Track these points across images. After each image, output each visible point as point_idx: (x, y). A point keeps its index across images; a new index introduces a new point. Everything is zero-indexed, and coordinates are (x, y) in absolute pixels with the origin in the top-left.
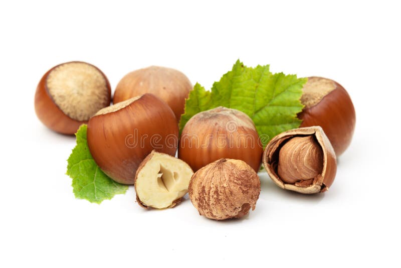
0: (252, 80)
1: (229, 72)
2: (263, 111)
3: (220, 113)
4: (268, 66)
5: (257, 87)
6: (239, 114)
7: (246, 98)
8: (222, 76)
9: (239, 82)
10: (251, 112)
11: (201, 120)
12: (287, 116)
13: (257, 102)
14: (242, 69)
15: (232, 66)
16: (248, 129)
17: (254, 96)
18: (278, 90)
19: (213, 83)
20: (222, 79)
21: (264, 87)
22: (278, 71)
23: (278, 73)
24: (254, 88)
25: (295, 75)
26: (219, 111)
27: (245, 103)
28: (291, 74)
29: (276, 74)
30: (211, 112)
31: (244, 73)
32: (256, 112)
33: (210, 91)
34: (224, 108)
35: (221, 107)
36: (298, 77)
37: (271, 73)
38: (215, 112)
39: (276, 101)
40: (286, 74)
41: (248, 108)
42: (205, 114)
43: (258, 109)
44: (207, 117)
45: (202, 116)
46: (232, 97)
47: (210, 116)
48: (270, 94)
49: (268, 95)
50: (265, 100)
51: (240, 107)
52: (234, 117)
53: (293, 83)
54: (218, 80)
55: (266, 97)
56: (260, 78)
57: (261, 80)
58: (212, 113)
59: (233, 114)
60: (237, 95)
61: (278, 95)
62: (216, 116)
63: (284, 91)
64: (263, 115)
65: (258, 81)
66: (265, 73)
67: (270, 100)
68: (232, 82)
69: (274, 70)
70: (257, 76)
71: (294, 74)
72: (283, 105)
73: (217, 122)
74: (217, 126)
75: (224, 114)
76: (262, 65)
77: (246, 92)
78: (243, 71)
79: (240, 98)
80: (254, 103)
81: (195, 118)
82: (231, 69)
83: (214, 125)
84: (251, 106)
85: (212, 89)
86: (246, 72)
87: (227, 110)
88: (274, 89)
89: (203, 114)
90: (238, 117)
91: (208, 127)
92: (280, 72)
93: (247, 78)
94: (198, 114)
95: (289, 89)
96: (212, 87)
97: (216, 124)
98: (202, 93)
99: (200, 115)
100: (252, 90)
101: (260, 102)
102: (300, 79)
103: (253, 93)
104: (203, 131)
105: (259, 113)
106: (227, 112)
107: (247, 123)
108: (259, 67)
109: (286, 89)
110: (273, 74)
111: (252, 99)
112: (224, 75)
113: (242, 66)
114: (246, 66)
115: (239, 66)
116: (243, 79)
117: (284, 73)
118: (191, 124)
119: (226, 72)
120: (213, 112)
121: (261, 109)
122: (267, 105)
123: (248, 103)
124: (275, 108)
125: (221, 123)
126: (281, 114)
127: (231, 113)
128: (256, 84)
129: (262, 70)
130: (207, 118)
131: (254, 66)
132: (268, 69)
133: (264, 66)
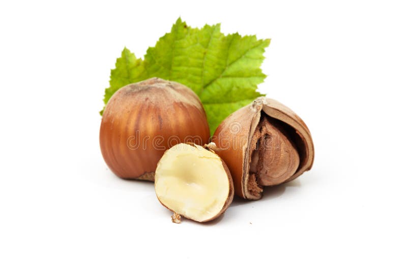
0: (198, 45)
1: (167, 35)
2: (214, 85)
3: (154, 85)
4: (218, 25)
5: (205, 53)
6: (179, 88)
7: (192, 69)
8: (158, 40)
9: (182, 48)
10: (198, 87)
11: (127, 94)
12: (245, 90)
13: (206, 73)
14: (185, 30)
15: (172, 26)
16: (189, 105)
17: (201, 66)
18: (232, 56)
19: (147, 48)
20: (158, 44)
21: (214, 53)
22: (232, 32)
23: (231, 34)
24: (201, 55)
25: (254, 36)
26: (151, 83)
27: (190, 76)
28: (249, 35)
29: (229, 35)
30: (141, 84)
31: (188, 36)
32: (206, 86)
33: (143, 59)
34: (159, 79)
35: (155, 78)
36: (258, 38)
37: (223, 34)
38: (147, 85)
39: (230, 70)
40: (243, 34)
41: (194, 82)
42: (134, 87)
43: (207, 82)
44: (135, 90)
45: (129, 89)
46: (174, 68)
47: (140, 89)
48: (223, 62)
49: (219, 64)
50: (217, 69)
51: (184, 81)
52: (172, 91)
53: (252, 46)
54: (153, 45)
55: (217, 67)
56: (209, 42)
57: (210, 44)
58: (143, 85)
59: (171, 87)
60: (179, 65)
61: (233, 62)
62: (147, 90)
63: (240, 58)
64: (214, 89)
65: (206, 46)
66: (216, 34)
67: (223, 70)
68: (173, 48)
69: (227, 30)
70: (205, 40)
71: (253, 34)
72: (240, 75)
73: (148, 96)
74: (148, 101)
75: (158, 87)
76: (211, 25)
77: (192, 61)
78: (187, 34)
79: (183, 68)
80: (202, 75)
81: (120, 92)
82: (169, 31)
83: (144, 100)
84: (198, 78)
85: (146, 56)
86: (191, 34)
87: (164, 82)
88: (227, 55)
89: (131, 86)
90: (178, 91)
91: (137, 103)
92: (235, 33)
93: (191, 42)
94: (125, 87)
95: (247, 55)
96: (145, 53)
97: (147, 99)
98: (133, 62)
99: (127, 87)
100: (199, 58)
101: (209, 73)
102: (261, 41)
103: (201, 61)
104: (130, 109)
105: (210, 88)
106: (163, 84)
107: (189, 99)
108: (206, 27)
109: (242, 55)
110: (226, 35)
111: (199, 70)
112: (161, 39)
113: (185, 27)
114: (190, 27)
115: (180, 27)
116: (187, 43)
117: (240, 34)
118: (115, 100)
119: (163, 35)
120: (145, 84)
121: (211, 82)
122: (218, 77)
123: (195, 74)
124: (230, 80)
125: (153, 98)
126: (238, 88)
127: (167, 86)
128: (204, 50)
129: (211, 31)
130: (136, 92)
131: (201, 26)
132: (219, 29)
133: (214, 26)
